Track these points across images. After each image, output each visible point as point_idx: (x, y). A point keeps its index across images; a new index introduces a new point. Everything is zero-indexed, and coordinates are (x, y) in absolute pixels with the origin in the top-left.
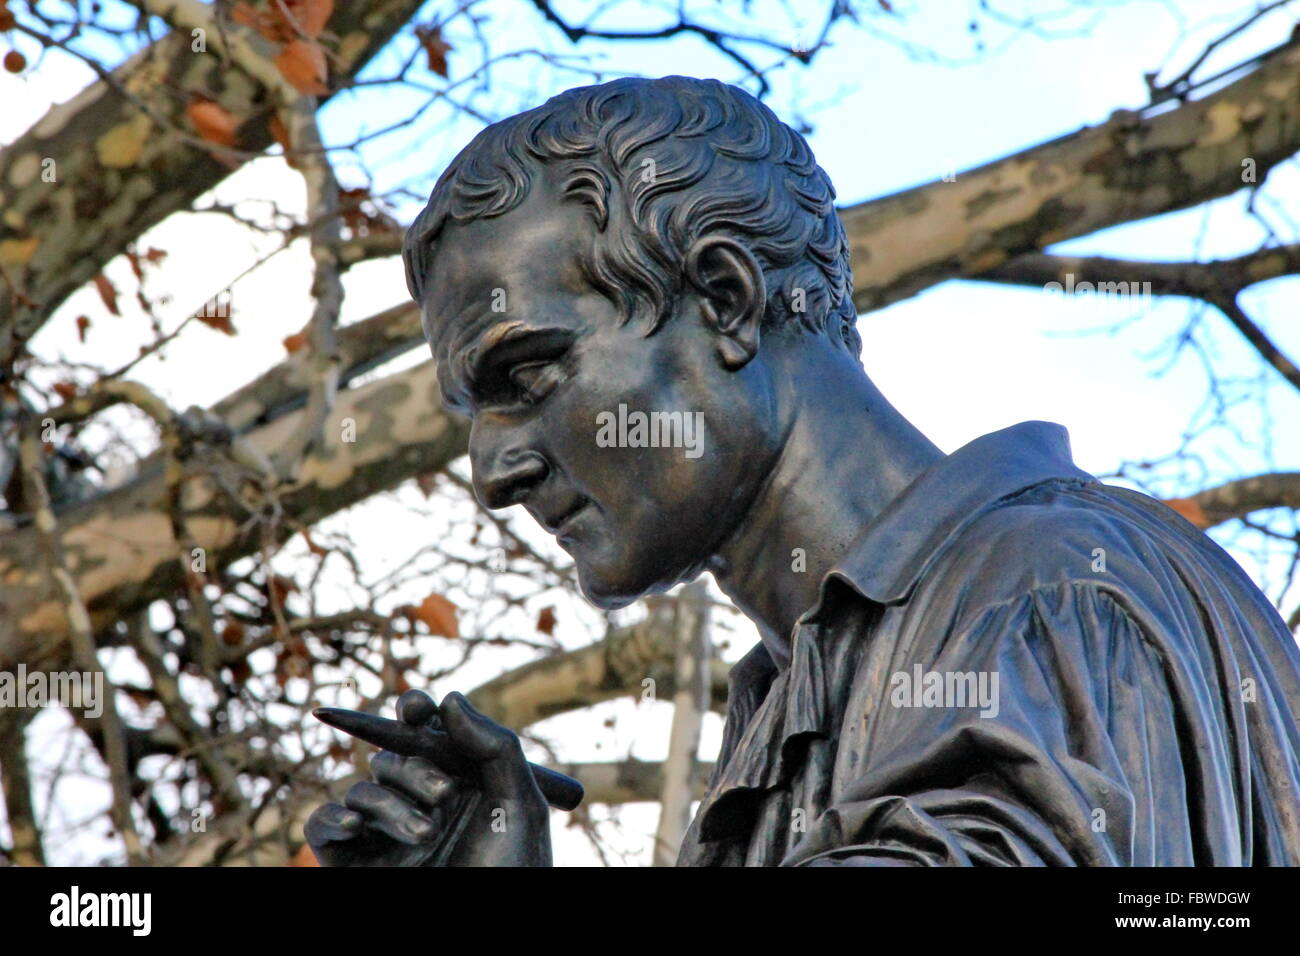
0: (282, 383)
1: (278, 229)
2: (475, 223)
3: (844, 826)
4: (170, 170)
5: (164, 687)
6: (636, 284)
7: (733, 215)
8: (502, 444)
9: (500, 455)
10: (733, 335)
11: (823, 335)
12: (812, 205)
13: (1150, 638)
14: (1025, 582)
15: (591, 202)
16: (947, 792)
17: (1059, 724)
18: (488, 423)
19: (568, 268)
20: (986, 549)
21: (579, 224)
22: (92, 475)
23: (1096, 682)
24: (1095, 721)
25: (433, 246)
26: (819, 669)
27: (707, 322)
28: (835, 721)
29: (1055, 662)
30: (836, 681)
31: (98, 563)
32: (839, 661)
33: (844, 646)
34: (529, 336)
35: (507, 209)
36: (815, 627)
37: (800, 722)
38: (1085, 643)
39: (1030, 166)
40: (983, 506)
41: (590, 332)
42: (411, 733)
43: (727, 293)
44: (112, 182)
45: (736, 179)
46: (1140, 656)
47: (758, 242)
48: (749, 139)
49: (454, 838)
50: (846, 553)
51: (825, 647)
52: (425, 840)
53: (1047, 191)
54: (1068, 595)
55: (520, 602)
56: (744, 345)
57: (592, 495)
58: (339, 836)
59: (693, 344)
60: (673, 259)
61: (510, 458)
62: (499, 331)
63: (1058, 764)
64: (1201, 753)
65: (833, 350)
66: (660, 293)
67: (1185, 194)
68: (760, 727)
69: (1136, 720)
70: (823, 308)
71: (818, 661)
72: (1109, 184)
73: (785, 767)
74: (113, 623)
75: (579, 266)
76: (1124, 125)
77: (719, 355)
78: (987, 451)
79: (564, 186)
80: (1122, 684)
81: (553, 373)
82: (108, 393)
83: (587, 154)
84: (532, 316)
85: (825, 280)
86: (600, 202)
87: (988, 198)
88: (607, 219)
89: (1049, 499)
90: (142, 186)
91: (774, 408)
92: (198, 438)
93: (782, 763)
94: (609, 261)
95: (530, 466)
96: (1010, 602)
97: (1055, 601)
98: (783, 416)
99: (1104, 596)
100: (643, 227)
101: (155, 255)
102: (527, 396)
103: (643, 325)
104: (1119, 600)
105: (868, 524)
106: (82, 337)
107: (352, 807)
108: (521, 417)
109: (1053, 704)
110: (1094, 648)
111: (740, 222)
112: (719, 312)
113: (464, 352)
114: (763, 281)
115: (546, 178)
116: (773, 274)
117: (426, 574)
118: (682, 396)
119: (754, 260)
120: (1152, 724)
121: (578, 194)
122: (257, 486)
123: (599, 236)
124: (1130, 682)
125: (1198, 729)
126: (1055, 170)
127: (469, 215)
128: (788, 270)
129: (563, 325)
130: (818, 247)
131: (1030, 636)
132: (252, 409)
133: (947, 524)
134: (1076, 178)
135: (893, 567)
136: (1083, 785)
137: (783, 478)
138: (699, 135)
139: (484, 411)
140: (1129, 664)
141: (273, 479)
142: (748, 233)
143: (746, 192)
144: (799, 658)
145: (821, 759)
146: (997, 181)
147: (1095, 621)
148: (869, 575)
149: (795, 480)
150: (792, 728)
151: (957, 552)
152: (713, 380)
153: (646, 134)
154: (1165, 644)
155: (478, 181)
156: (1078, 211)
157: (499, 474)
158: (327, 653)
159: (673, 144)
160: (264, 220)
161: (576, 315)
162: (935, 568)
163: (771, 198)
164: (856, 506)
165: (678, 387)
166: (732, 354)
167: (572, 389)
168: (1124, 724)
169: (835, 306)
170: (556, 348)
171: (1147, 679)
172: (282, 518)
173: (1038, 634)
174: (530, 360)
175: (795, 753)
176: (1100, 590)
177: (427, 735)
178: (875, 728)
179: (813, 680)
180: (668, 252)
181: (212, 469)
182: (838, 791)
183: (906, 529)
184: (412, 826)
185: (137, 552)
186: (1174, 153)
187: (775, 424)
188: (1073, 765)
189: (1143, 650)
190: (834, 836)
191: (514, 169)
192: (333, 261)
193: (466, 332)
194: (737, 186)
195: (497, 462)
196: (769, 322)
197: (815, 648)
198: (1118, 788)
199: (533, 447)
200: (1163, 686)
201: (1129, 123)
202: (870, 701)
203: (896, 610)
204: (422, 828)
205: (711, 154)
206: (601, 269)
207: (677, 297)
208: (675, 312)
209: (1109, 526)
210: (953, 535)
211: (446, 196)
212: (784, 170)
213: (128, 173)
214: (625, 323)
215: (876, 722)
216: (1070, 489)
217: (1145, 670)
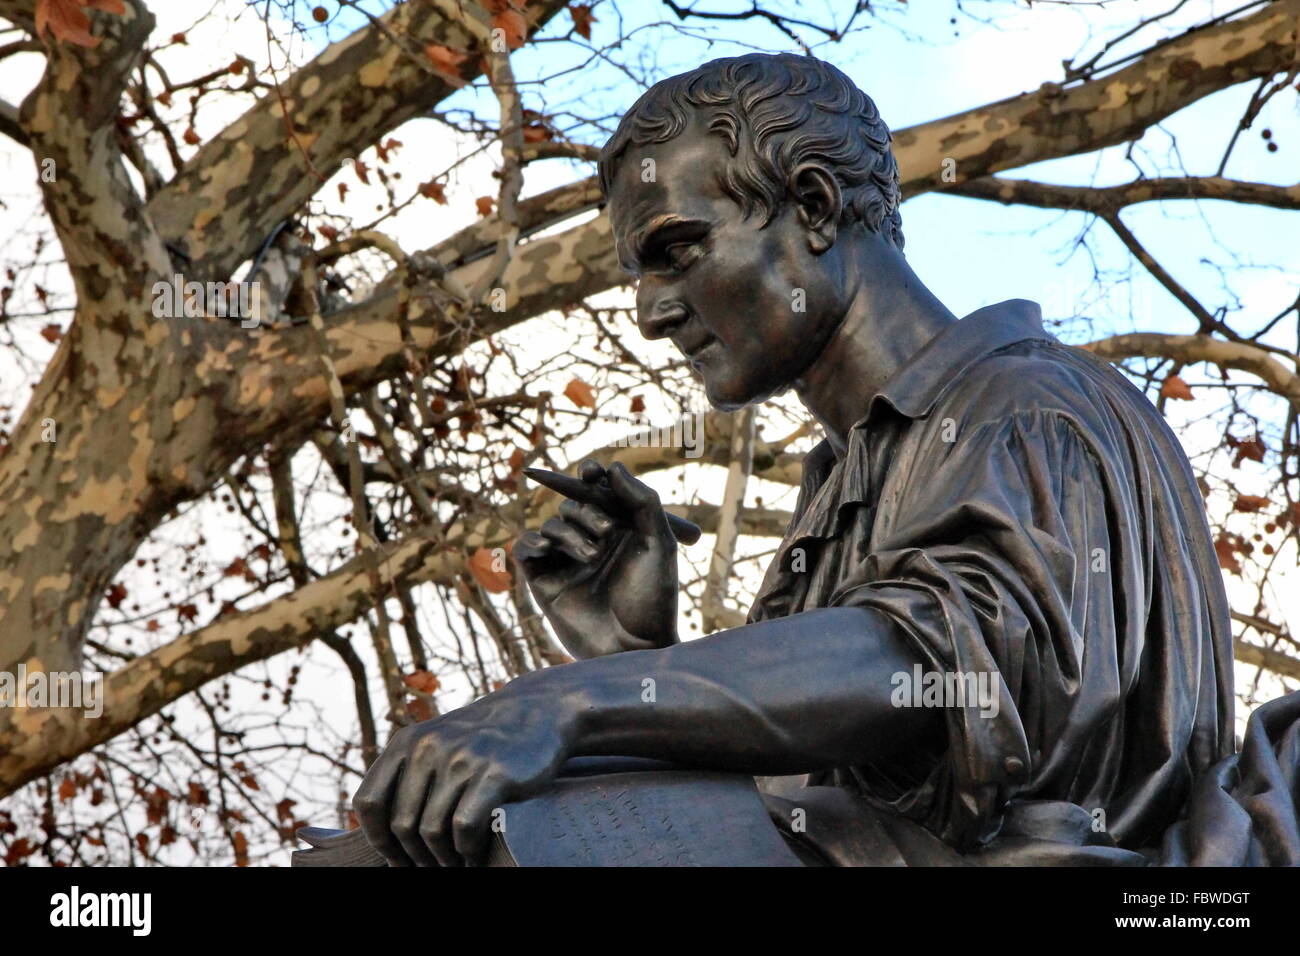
0: (473, 237)
1: (473, 131)
2: (647, 146)
3: (880, 566)
4: (407, 90)
5: (384, 437)
6: (754, 193)
7: (823, 150)
8: (659, 297)
9: (657, 304)
10: (818, 231)
11: (879, 234)
12: (875, 145)
13: (1091, 450)
14: (1010, 407)
15: (727, 136)
16: (952, 547)
17: (1028, 505)
18: (650, 281)
19: (709, 181)
20: (984, 384)
21: (718, 149)
22: (343, 292)
23: (1054, 478)
24: (1052, 503)
25: (619, 160)
26: (866, 459)
27: (800, 221)
28: (874, 496)
29: (1027, 463)
30: (877, 469)
31: (347, 353)
32: (880, 455)
33: (883, 445)
34: (681, 224)
35: (670, 138)
36: (864, 431)
37: (851, 494)
38: (1047, 451)
39: (986, 118)
40: (983, 354)
41: (722, 224)
42: (586, 488)
43: (816, 203)
44: (368, 97)
45: (824, 126)
46: (1084, 462)
47: (838, 169)
48: (836, 99)
49: (613, 560)
50: (888, 382)
51: (870, 444)
52: (593, 560)
53: (996, 135)
54: (1038, 418)
55: (625, 391)
56: (826, 238)
57: (718, 335)
58: (535, 554)
59: (791, 236)
60: (779, 176)
61: (663, 307)
62: (662, 219)
63: (1026, 531)
64: (1121, 528)
65: (885, 244)
66: (771, 201)
67: (1089, 143)
68: (824, 496)
69: (1080, 505)
70: (880, 216)
71: (865, 454)
72: (1038, 132)
73: (840, 523)
74: (355, 393)
75: (717, 179)
76: (1050, 93)
77: (809, 244)
78: (985, 317)
79: (710, 124)
80: (1072, 481)
81: (696, 251)
82: (362, 241)
83: (726, 103)
84: (683, 212)
85: (882, 196)
86: (733, 137)
87: (956, 138)
88: (737, 149)
89: (1027, 353)
90: (388, 101)
91: (844, 280)
92: (421, 272)
93: (838, 522)
94: (737, 177)
95: (676, 312)
96: (998, 421)
97: (1029, 421)
98: (850, 285)
99: (1061, 420)
100: (762, 155)
101: (393, 144)
102: (677, 265)
103: (758, 221)
104: (1071, 423)
105: (903, 364)
106: (342, 198)
107: (545, 535)
108: (670, 280)
109: (1025, 492)
110: (1054, 455)
111: (827, 154)
112: (809, 213)
113: (637, 233)
114: (841, 195)
115: (697, 118)
116: (848, 191)
117: (561, 369)
118: (783, 270)
119: (835, 181)
120: (1090, 507)
121: (718, 131)
122: (458, 307)
123: (732, 160)
124: (1077, 479)
125: (1120, 513)
126: (1003, 121)
127: (643, 141)
128: (858, 189)
129: (703, 219)
130: (879, 174)
131: (1011, 445)
132: (452, 255)
133: (958, 366)
134: (1016, 127)
135: (918, 394)
136: (1042, 547)
137: (847, 329)
138: (803, 94)
139: (647, 273)
140: (1076, 467)
141: (469, 303)
142: (832, 162)
143: (834, 134)
144: (852, 452)
145: (864, 520)
146: (963, 127)
147: (1055, 435)
148: (902, 398)
149: (855, 331)
150: (847, 498)
151: (963, 385)
152: (804, 261)
153: (766, 92)
154: (1101, 454)
155: (652, 118)
156: (1017, 150)
157: (655, 317)
158: (493, 419)
159: (783, 100)
160: (465, 124)
161: (714, 213)
162: (948, 394)
163: (849, 139)
164: (895, 351)
165: (779, 265)
166: (817, 244)
167: (708, 262)
168: (1072, 506)
169: (888, 215)
170: (698, 234)
171: (1088, 477)
172: (474, 329)
173: (1016, 444)
174: (681, 240)
175: (847, 516)
176: (1059, 416)
177: (598, 490)
178: (901, 503)
179: (861, 466)
180: (777, 172)
181: (430, 293)
182: (875, 544)
183: (929, 367)
184: (585, 550)
185: (372, 347)
186: (1083, 114)
187: (844, 292)
188: (1036, 533)
189: (1086, 458)
190: (874, 573)
191: (676, 111)
192: (517, 158)
193: (638, 221)
194: (826, 131)
195: (655, 309)
196: (843, 224)
197: (864, 445)
198: (1066, 550)
199: (679, 300)
200: (1099, 483)
201: (1054, 92)
202: (899, 484)
203: (919, 422)
204: (592, 552)
205: (810, 107)
206: (731, 183)
207: (781, 203)
208: (780, 212)
209: (1069, 374)
210: (960, 375)
211: (629, 126)
212: (859, 121)
213: (379, 91)
214: (746, 219)
215: (903, 498)
216: (1041, 346)
217: (1087, 470)
